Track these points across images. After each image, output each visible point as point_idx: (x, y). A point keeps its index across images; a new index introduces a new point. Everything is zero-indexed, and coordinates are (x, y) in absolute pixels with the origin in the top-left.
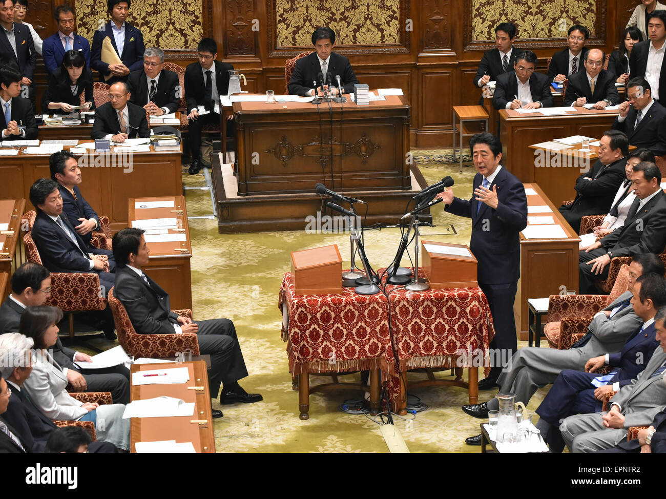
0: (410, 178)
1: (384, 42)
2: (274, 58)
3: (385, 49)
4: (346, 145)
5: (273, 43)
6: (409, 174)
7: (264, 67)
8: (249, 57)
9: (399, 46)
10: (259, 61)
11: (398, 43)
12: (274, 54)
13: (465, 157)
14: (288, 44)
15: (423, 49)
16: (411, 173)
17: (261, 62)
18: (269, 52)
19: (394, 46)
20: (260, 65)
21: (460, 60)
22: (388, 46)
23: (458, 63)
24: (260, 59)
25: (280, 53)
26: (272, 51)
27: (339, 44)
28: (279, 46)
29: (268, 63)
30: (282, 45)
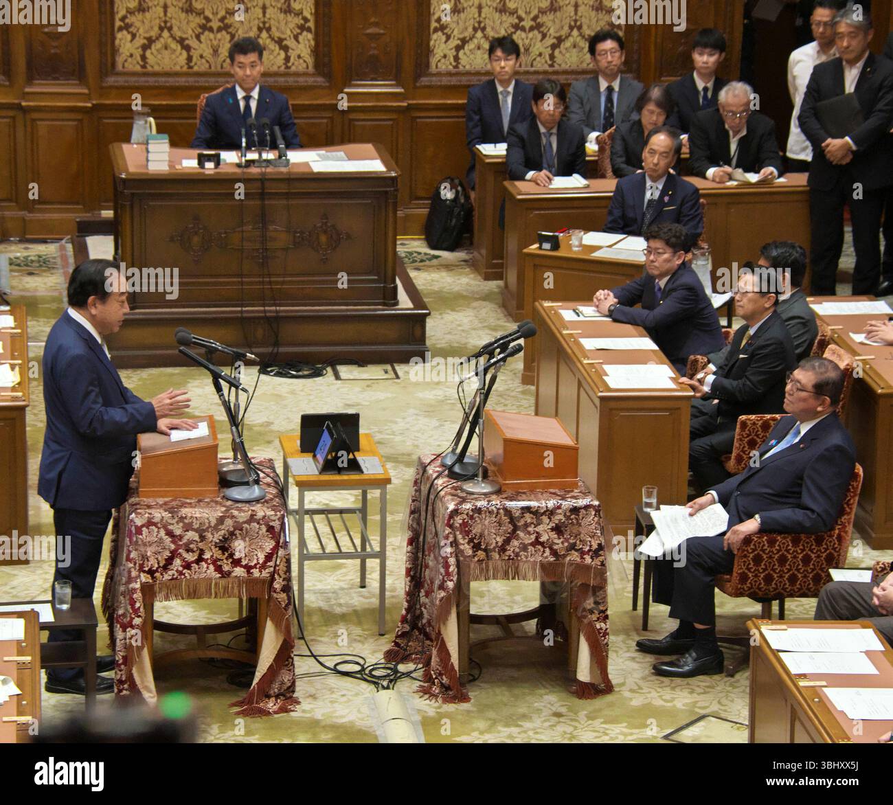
0: (395, 288)
1: (289, 68)
2: (111, 87)
3: (291, 80)
4: (296, 232)
5: (109, 65)
6: (394, 281)
7: (94, 102)
8: (68, 84)
9: (313, 75)
10: (86, 91)
11: (311, 69)
12: (111, 80)
13: (415, 255)
14: (134, 66)
15: (351, 80)
16: (398, 281)
17: (89, 94)
18: (101, 77)
19: (305, 74)
20: (88, 97)
21: (409, 100)
22: (297, 74)
23: (405, 104)
24: (89, 89)
25: (121, 81)
26: (106, 75)
27: (216, 67)
28: (119, 67)
29: (101, 96)
30: (123, 67)
